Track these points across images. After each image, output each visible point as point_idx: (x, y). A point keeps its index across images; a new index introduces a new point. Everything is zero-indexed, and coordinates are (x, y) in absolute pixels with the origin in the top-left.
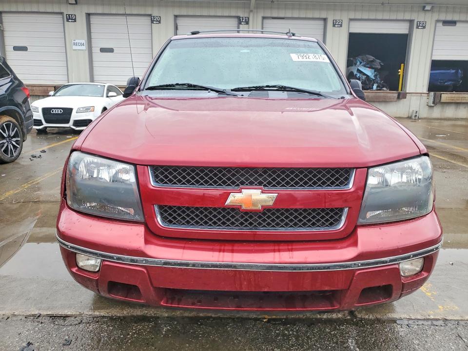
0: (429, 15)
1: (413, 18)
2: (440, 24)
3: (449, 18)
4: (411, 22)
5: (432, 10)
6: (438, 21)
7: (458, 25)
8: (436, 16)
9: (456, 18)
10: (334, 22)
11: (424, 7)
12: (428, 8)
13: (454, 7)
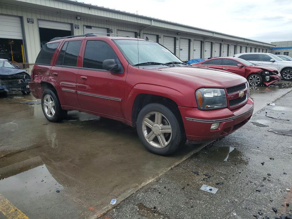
0: (79, 22)
1: (72, 23)
2: (85, 27)
3: (89, 25)
4: (72, 25)
5: (80, 20)
6: (84, 25)
7: (93, 28)
8: (83, 23)
9: (91, 25)
10: (28, 20)
11: (77, 18)
12: (79, 18)
13: (87, 19)
